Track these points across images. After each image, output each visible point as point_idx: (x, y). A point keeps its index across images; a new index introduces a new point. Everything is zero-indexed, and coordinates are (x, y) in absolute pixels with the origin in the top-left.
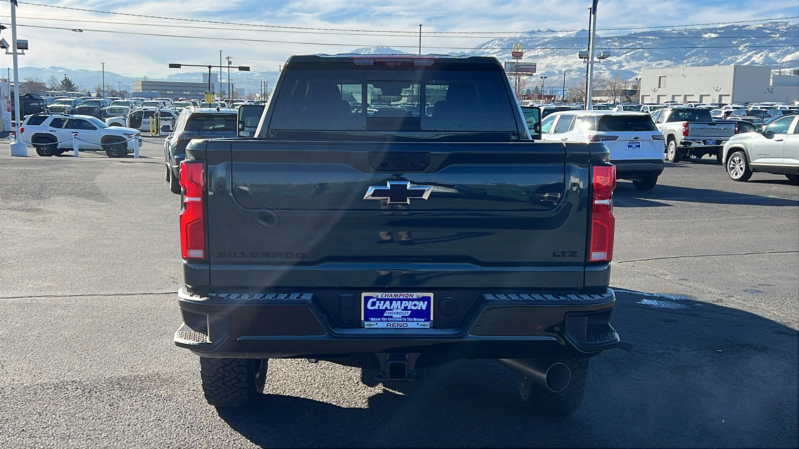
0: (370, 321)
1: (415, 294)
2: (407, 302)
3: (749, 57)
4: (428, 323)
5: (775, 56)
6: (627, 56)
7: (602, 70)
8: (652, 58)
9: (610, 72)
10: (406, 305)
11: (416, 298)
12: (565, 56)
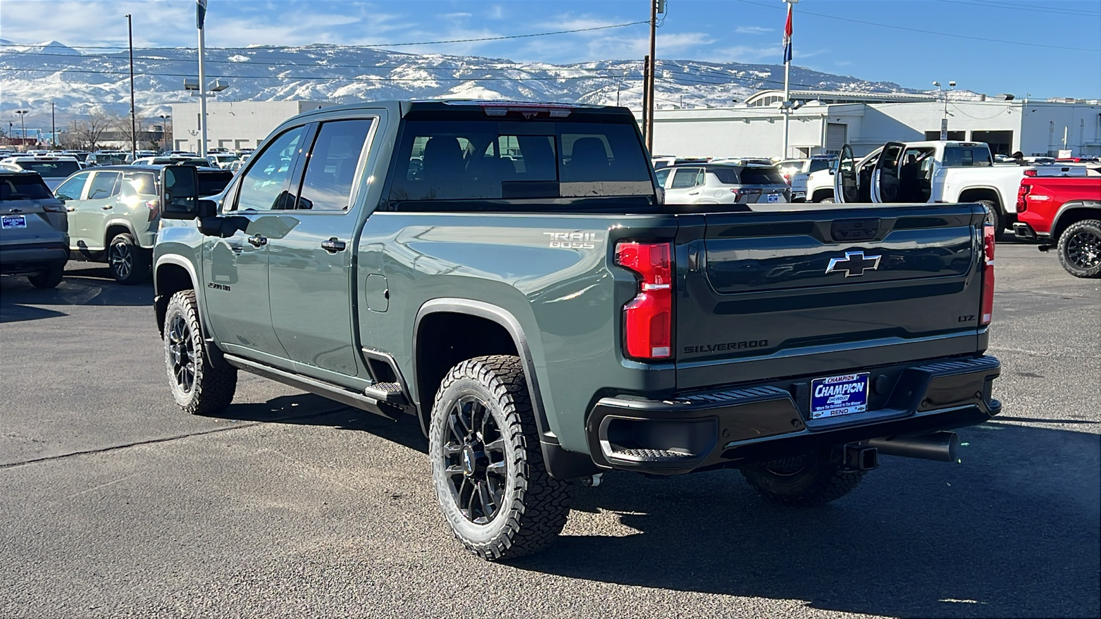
0: (817, 410)
2: (847, 385)
3: (292, 88)
4: (864, 406)
5: (324, 89)
6: (124, 83)
7: (90, 102)
8: (162, 87)
9: (101, 104)
10: (846, 389)
11: (854, 379)
12: (30, 81)
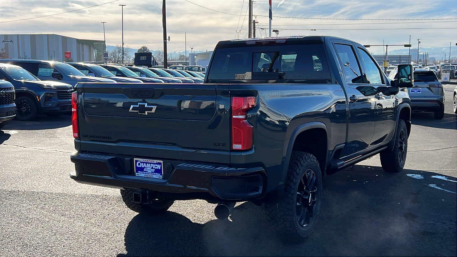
0: (138, 172)
1: (155, 161)
2: (152, 164)
4: (161, 176)
10: (152, 166)
11: (155, 163)
